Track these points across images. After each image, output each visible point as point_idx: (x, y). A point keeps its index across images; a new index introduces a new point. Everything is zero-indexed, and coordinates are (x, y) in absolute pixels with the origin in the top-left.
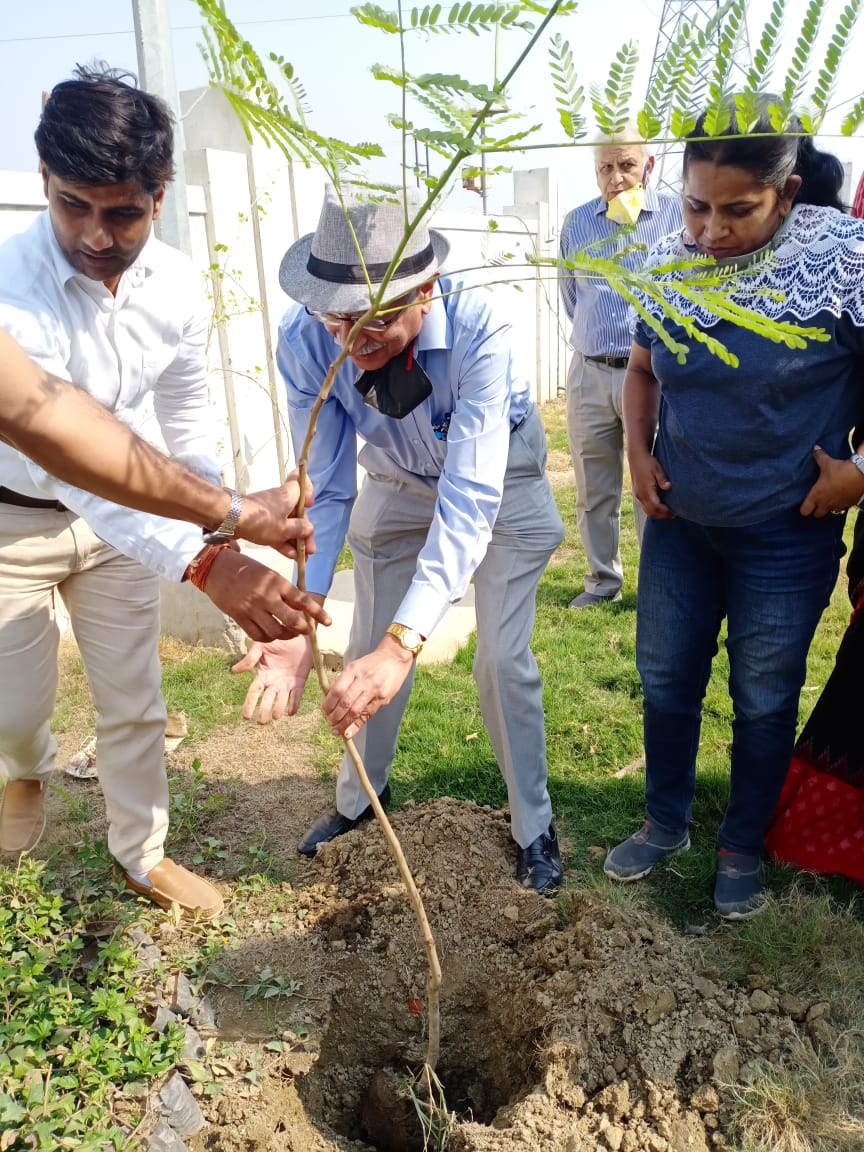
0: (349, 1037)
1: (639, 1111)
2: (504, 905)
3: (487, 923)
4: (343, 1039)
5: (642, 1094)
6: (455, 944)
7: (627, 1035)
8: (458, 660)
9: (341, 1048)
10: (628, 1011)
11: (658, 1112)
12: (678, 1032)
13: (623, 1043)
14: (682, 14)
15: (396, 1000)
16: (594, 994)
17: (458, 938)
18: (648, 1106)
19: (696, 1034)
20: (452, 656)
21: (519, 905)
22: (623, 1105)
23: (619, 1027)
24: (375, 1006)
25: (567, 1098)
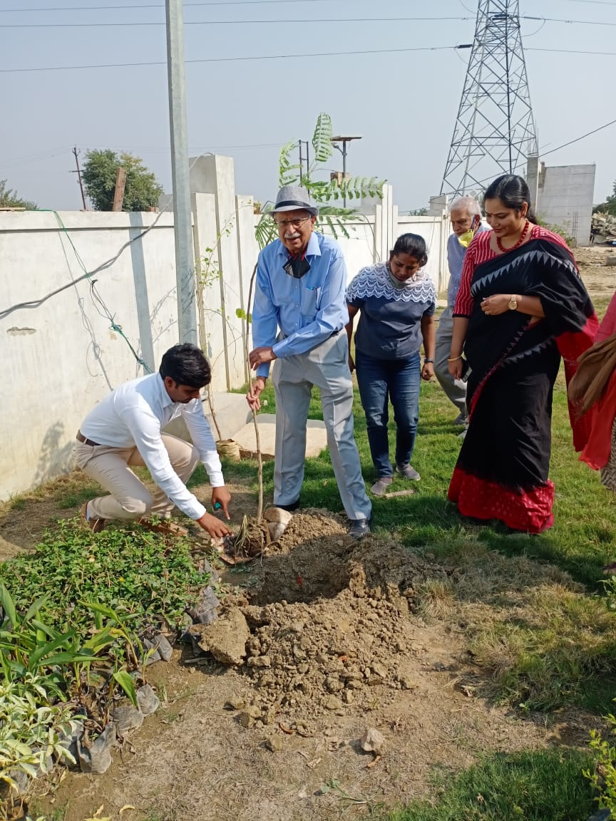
0: (272, 593)
1: (384, 597)
2: (338, 540)
3: (330, 547)
4: (269, 593)
5: (385, 591)
6: (316, 556)
7: (381, 574)
8: (321, 456)
9: (268, 597)
10: (382, 565)
11: (390, 596)
12: (400, 571)
13: (380, 577)
14: (482, 63)
15: (292, 578)
16: (369, 557)
17: (318, 553)
18: (387, 595)
19: (407, 573)
20: (317, 455)
21: (344, 540)
22: (378, 595)
23: (378, 570)
24: (282, 580)
25: (357, 593)
